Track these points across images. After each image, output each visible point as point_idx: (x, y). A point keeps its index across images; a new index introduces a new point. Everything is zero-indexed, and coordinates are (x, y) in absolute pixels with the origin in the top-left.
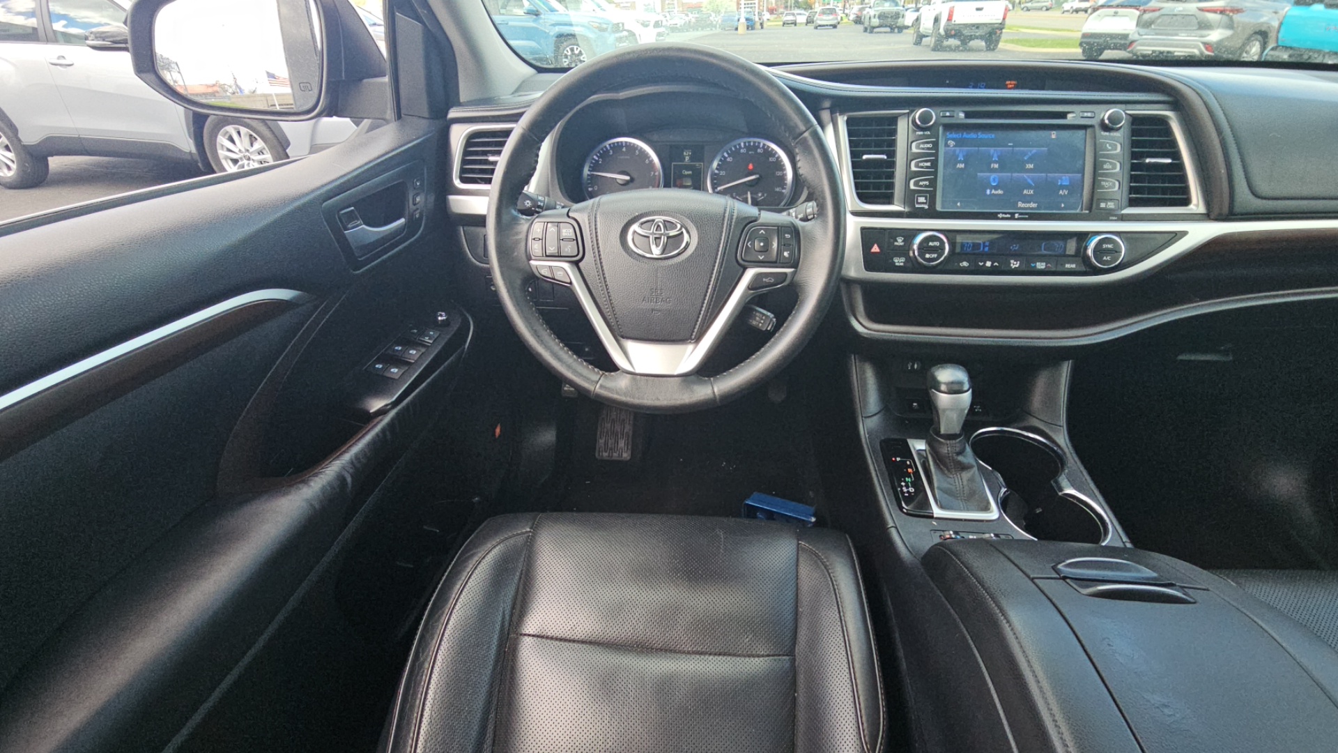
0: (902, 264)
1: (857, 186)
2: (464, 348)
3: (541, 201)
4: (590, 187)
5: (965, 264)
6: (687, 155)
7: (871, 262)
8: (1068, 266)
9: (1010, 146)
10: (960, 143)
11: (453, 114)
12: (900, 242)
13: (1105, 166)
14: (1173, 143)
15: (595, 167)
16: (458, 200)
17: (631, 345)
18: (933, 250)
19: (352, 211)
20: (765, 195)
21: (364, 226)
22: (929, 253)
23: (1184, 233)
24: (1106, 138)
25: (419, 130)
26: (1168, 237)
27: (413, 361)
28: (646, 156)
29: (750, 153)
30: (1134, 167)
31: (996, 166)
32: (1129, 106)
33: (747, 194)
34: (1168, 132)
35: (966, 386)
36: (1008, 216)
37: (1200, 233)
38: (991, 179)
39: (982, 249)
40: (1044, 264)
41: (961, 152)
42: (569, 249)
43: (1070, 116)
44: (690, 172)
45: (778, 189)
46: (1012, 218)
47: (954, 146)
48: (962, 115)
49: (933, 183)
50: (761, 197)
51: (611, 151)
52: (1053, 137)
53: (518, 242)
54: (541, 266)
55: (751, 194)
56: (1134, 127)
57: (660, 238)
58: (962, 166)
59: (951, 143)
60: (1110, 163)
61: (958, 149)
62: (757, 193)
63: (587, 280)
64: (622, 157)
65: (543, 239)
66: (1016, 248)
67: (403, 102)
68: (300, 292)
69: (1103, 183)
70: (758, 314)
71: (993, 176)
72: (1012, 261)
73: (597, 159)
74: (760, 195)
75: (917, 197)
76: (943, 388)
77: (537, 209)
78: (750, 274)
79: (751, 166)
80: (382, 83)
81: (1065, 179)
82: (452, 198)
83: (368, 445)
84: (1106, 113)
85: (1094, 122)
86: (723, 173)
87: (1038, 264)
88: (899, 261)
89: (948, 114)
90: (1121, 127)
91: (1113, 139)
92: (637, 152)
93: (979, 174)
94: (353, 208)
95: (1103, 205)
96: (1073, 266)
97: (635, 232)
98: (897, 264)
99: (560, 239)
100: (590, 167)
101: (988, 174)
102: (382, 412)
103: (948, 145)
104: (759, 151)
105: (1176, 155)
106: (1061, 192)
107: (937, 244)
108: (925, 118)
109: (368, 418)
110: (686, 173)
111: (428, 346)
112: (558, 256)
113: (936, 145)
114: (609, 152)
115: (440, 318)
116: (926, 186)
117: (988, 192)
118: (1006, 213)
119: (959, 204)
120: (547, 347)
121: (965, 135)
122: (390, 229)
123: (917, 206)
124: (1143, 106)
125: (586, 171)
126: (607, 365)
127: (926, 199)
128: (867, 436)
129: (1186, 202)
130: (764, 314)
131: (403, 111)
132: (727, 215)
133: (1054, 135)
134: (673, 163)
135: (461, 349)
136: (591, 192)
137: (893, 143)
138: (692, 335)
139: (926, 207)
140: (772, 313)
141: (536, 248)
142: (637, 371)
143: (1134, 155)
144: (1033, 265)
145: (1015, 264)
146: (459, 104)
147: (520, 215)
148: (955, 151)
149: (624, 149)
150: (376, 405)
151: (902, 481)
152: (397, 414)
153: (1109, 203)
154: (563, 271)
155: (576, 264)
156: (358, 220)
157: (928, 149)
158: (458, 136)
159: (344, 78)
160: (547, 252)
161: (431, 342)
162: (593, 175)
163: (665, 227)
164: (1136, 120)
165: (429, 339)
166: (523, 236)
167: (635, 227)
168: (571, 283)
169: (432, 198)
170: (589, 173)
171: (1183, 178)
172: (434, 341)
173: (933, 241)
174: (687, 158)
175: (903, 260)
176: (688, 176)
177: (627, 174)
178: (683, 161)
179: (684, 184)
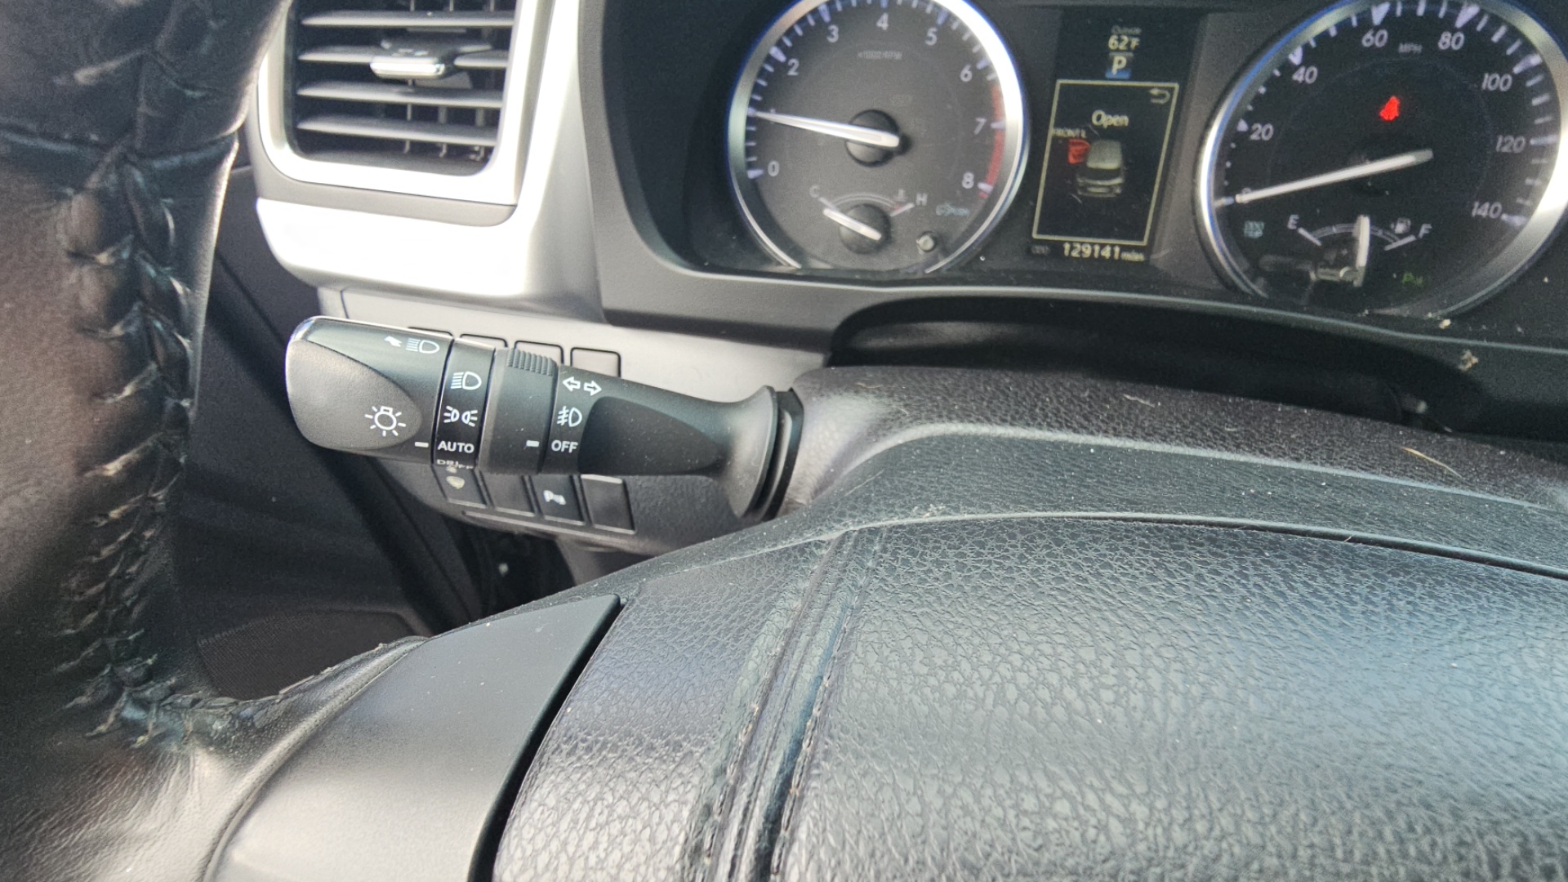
6: (1121, 46)
15: (776, 92)
20: (1424, 229)
28: (968, 52)
29: (1404, 48)
33: (1356, 225)
44: (1121, 120)
45: (1482, 210)
50: (1401, 236)
51: (834, 29)
55: (1372, 224)
62: (1392, 222)
64: (872, 55)
73: (781, 58)
74: (1400, 228)
79: (1391, 110)
82: (268, 208)
86: (1263, 132)
92: (931, 33)
100: (756, 89)
104: (1446, 41)
110: (1107, 120)
114: (829, 33)
125: (740, 114)
134: (1060, 82)
149: (883, 23)
162: (766, 122)
170: (750, 115)
174: (1119, 62)
176: (1111, 133)
177: (887, 123)
178: (1106, 79)
179: (1092, 164)
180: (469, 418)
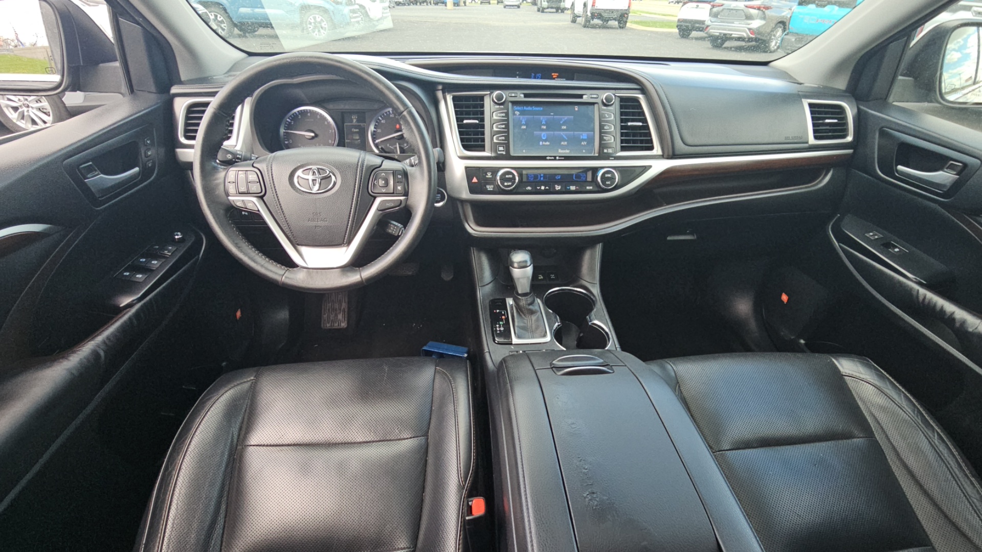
0: (492, 189)
1: (462, 140)
2: (199, 257)
3: (239, 155)
4: (286, 141)
5: (529, 188)
6: (355, 118)
7: (473, 189)
8: (588, 188)
9: (552, 115)
10: (523, 113)
11: (174, 90)
12: (489, 175)
13: (605, 128)
14: (643, 114)
15: (289, 127)
16: (184, 152)
17: (304, 250)
18: (508, 180)
19: (91, 165)
20: (409, 145)
21: (102, 175)
22: (507, 182)
23: (650, 167)
24: (604, 110)
25: (149, 101)
26: (641, 169)
27: (154, 269)
28: (324, 119)
29: (397, 117)
30: (622, 128)
31: (545, 127)
32: (617, 91)
33: (396, 145)
34: (640, 107)
35: (529, 263)
36: (553, 158)
37: (658, 166)
38: (542, 136)
39: (539, 179)
40: (575, 187)
41: (523, 119)
42: (255, 188)
43: (584, 97)
44: (357, 130)
46: (555, 159)
47: (519, 115)
48: (522, 96)
49: (507, 138)
51: (300, 116)
52: (576, 109)
53: (218, 185)
54: (237, 200)
55: (399, 144)
56: (621, 103)
57: (316, 180)
58: (524, 127)
59: (517, 113)
60: (608, 126)
61: (521, 117)
62: (403, 144)
63: (270, 208)
64: (308, 120)
65: (236, 182)
66: (559, 178)
67: (134, 82)
68: (49, 226)
69: (605, 138)
70: (392, 225)
71: (543, 133)
72: (556, 186)
73: (290, 121)
74: (405, 145)
75: (498, 147)
76: (516, 265)
77: (237, 160)
78: (378, 201)
79: (398, 126)
80: (116, 67)
81: (584, 135)
82: (179, 150)
83: (118, 330)
84: (604, 95)
85: (599, 101)
86: (379, 131)
87: (571, 187)
88: (490, 188)
89: (513, 95)
90: (613, 104)
91: (609, 111)
92: (318, 116)
93: (535, 132)
94: (91, 163)
95: (605, 151)
96: (591, 188)
97: (298, 177)
98: (489, 189)
99: (248, 182)
100: (285, 127)
101: (541, 132)
102: (130, 306)
103: (516, 114)
105: (645, 120)
106: (582, 143)
107: (511, 176)
108: (500, 98)
109: (118, 311)
110: (355, 130)
111: (168, 257)
112: (247, 193)
113: (507, 114)
114: (298, 117)
115: (176, 237)
116: (503, 140)
117: (541, 143)
118: (551, 156)
119: (524, 151)
120: (245, 254)
121: (525, 108)
122: (126, 176)
123: (499, 153)
124: (625, 91)
125: (282, 131)
126: (289, 263)
127: (504, 148)
128: (481, 298)
129: (651, 148)
130: (395, 225)
131: (135, 88)
132: (359, 164)
133: (576, 108)
134: (345, 124)
135: (196, 257)
136: (287, 144)
137: (482, 113)
138: (344, 241)
139: (504, 153)
140: (401, 224)
141: (232, 189)
142: (309, 266)
143: (622, 121)
144: (568, 188)
145: (558, 188)
146: (180, 83)
147: (219, 166)
148: (520, 118)
149: (309, 114)
150: (125, 301)
151: (497, 324)
152: (142, 306)
153: (609, 150)
154: (253, 203)
155: (262, 198)
156: (96, 171)
157: (503, 117)
158: (180, 106)
159: (82, 64)
160: (240, 190)
161: (170, 254)
162: (288, 132)
163: (319, 172)
164: (622, 99)
165: (168, 252)
166: (221, 180)
167: (299, 173)
168: (259, 211)
169: (162, 151)
170: (284, 131)
171: (649, 134)
172: (172, 253)
173: (508, 175)
174: (355, 121)
175: (492, 186)
176: (356, 132)
177: (312, 132)
178: (352, 123)
179: (354, 138)
180: (240, 157)
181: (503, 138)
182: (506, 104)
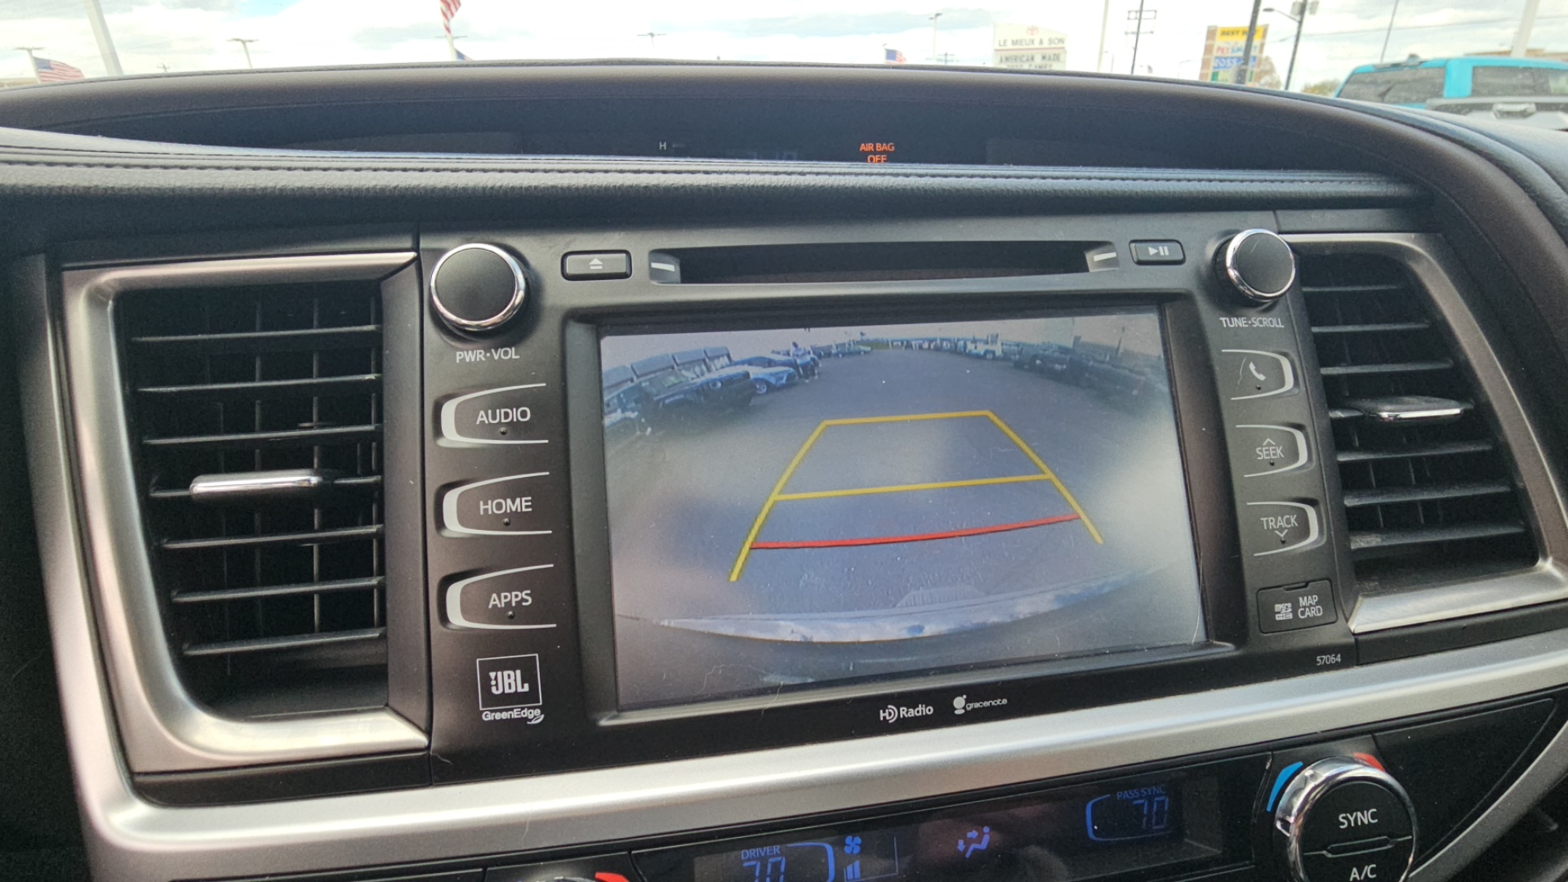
13: (1263, 454)
14: (1440, 338)
24: (1237, 337)
30: (1339, 436)
32: (1288, 218)
34: (1418, 301)
36: (924, 710)
43: (1094, 258)
46: (944, 718)
48: (664, 266)
49: (557, 592)
56: (1309, 290)
66: (983, 845)
69: (1268, 522)
75: (487, 668)
84: (1225, 246)
85: (1187, 279)
89: (588, 264)
91: (1261, 338)
95: (1283, 611)
108: (484, 288)
113: (552, 409)
116: (525, 612)
118: (910, 699)
123: (488, 716)
129: (1531, 554)
139: (535, 716)
143: (1332, 393)
153: (1303, 601)
157: (515, 429)
164: (1311, 261)
171: (1506, 467)
181: (525, 596)
182: (546, 332)
